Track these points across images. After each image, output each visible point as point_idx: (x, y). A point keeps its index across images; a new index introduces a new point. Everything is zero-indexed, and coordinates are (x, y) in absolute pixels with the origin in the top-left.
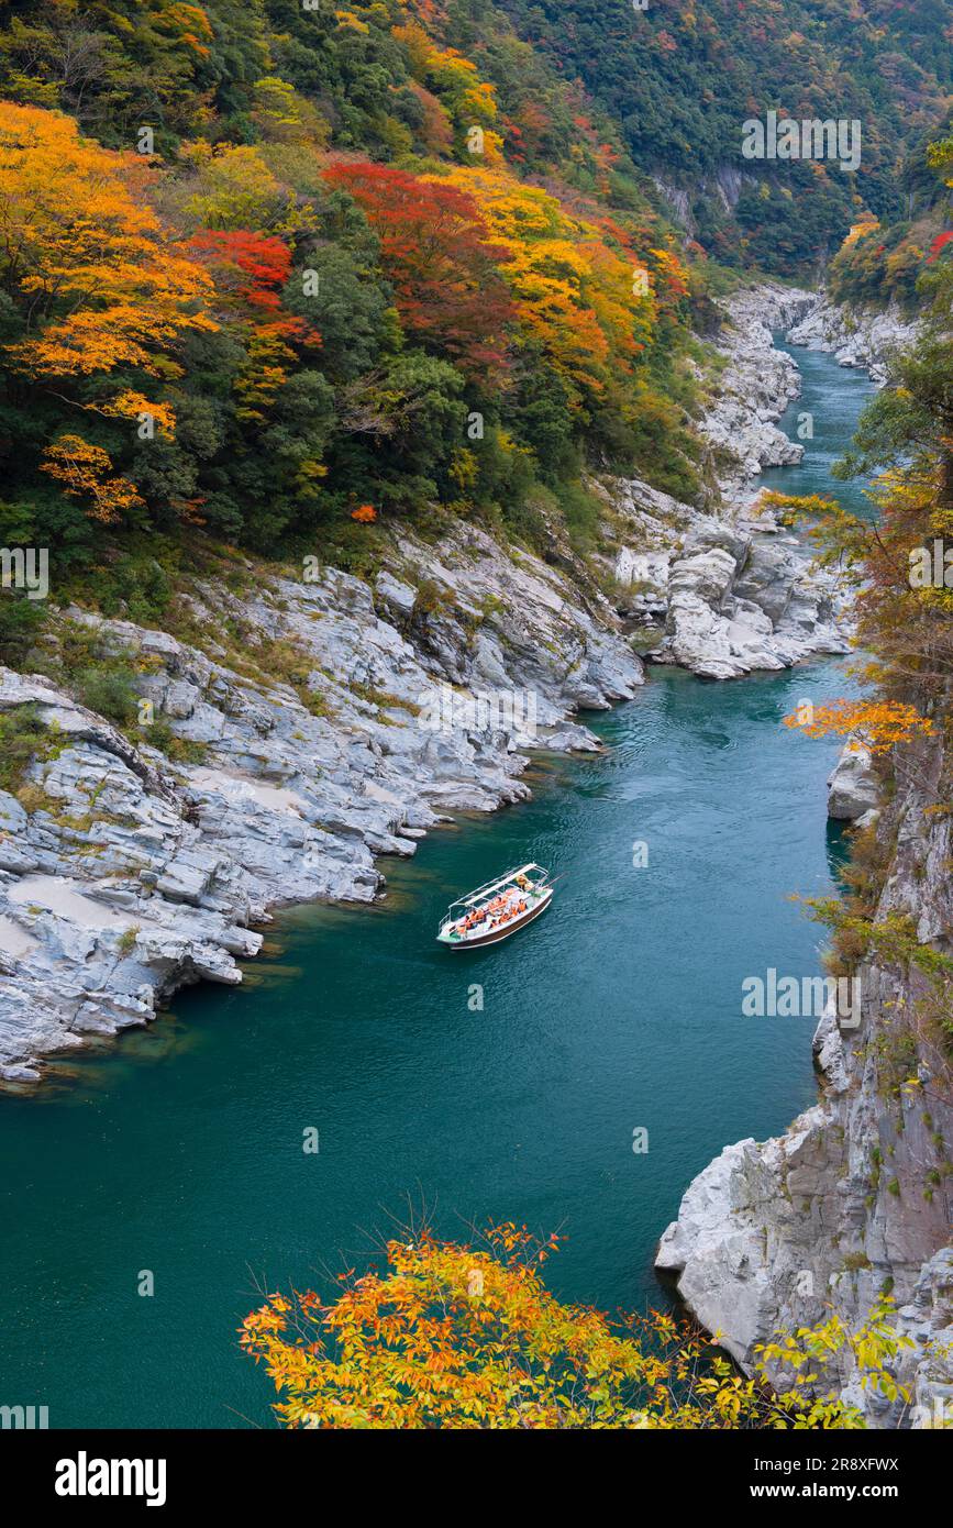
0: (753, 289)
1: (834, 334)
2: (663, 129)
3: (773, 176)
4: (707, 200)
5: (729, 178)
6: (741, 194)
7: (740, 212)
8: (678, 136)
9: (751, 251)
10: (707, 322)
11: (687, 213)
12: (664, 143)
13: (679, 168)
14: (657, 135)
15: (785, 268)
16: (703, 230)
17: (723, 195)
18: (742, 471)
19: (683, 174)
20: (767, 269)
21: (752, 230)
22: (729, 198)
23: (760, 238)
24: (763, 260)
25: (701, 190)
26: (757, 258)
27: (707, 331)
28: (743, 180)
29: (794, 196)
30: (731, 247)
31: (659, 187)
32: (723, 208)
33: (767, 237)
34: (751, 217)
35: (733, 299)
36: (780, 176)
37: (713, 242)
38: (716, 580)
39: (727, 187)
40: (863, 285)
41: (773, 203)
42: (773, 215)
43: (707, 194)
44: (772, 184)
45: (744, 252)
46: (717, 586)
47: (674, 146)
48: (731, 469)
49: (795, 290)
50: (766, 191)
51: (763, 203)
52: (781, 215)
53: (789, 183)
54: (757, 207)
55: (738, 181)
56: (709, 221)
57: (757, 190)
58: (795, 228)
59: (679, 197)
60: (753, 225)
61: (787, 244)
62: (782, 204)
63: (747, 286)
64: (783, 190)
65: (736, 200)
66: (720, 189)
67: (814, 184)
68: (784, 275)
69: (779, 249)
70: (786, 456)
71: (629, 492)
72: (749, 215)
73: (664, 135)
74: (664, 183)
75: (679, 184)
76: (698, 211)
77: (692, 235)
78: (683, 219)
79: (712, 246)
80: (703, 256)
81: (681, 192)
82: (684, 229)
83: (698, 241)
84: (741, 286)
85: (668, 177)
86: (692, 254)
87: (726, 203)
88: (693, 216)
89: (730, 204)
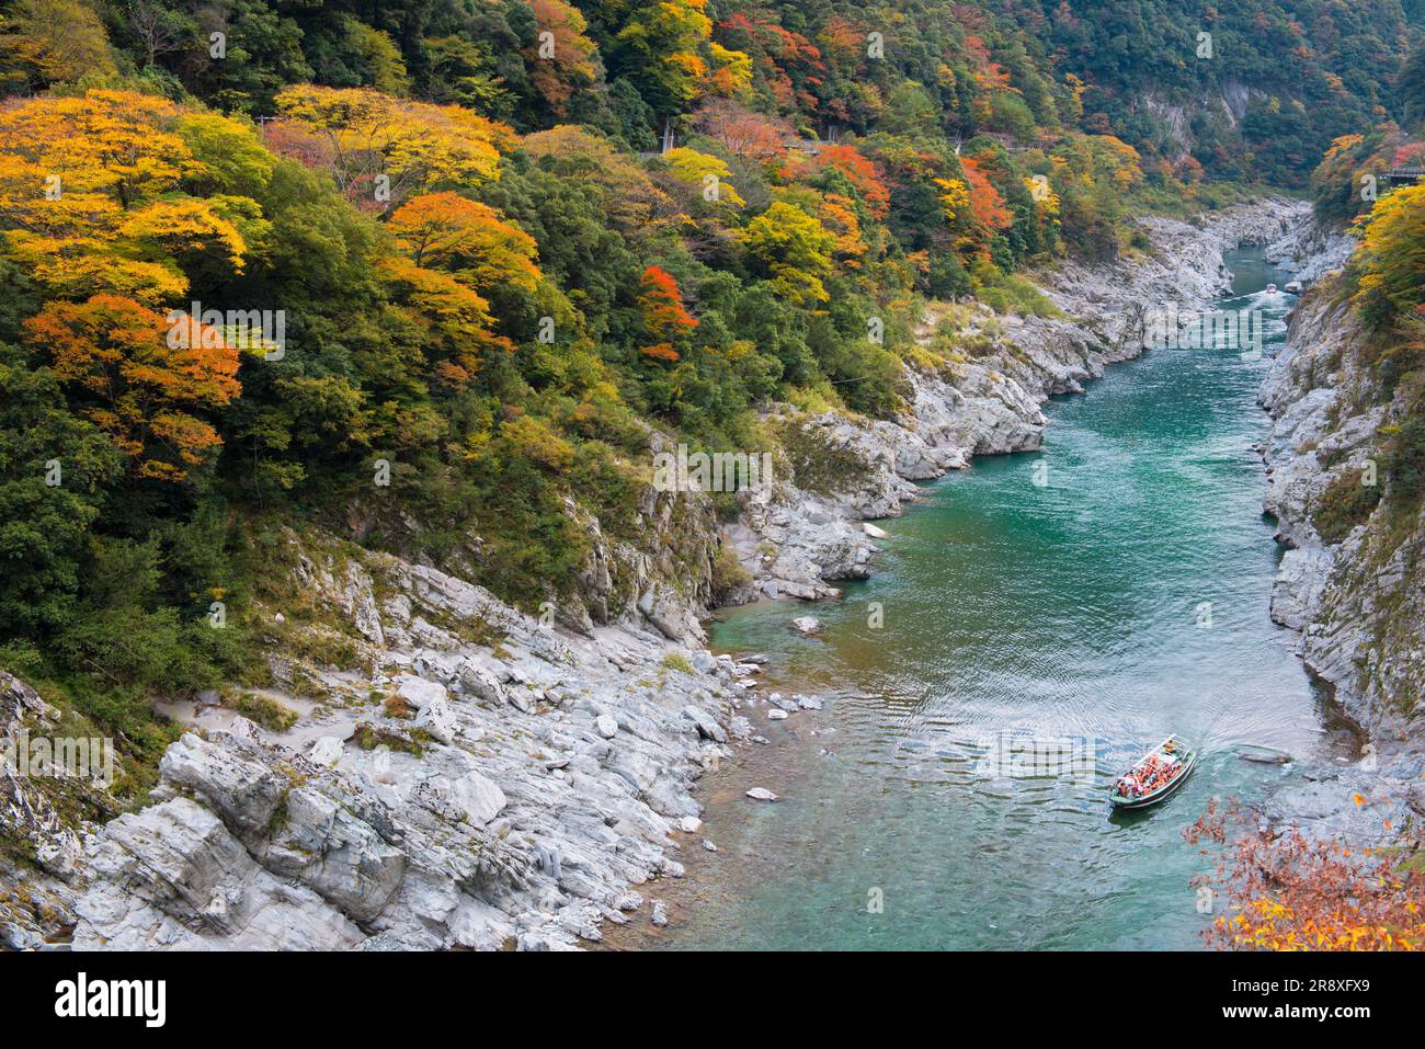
0: (1252, 203)
1: (1303, 253)
2: (1153, 48)
3: (1284, 89)
4: (1209, 116)
5: (1234, 94)
6: (1248, 108)
7: (1246, 126)
8: (1169, 53)
9: (1256, 165)
10: (1099, 250)
11: (1183, 128)
12: (1155, 61)
13: (1174, 85)
14: (1147, 54)
15: (1295, 180)
16: (1202, 145)
17: (1228, 110)
18: (870, 482)
19: (1177, 90)
20: (1273, 182)
21: (1259, 144)
22: (1235, 113)
23: (1268, 151)
24: (1270, 173)
25: (1202, 106)
26: (1263, 171)
27: (1101, 259)
28: (1250, 94)
29: (1307, 108)
30: (1233, 161)
31: (1150, 105)
32: (1228, 122)
33: (1274, 150)
34: (1257, 130)
35: (1226, 214)
36: (1292, 89)
37: (1213, 157)
38: (158, 865)
39: (1233, 104)
40: (1331, 202)
41: (1283, 116)
42: (1283, 129)
43: (1209, 110)
44: (1283, 97)
45: (1248, 166)
46: (162, 878)
47: (1166, 64)
48: (856, 478)
49: (1302, 202)
50: (1275, 104)
51: (1272, 116)
52: (1291, 128)
53: (1302, 96)
54: (1264, 121)
55: (1245, 96)
56: (1211, 135)
57: (1266, 104)
58: (1305, 141)
59: (1173, 114)
60: (1259, 138)
61: (1297, 157)
62: (1293, 116)
63: (1245, 199)
64: (1296, 103)
65: (1242, 114)
66: (1225, 104)
67: (1329, 96)
68: (1292, 187)
69: (1288, 161)
70: (1016, 441)
71: (407, 584)
72: (1255, 128)
73: (1155, 53)
74: (1156, 100)
75: (1173, 101)
76: (1196, 127)
77: (1189, 150)
78: (1178, 135)
79: (1210, 161)
80: (1199, 172)
81: (1176, 109)
82: (1179, 145)
83: (1195, 156)
84: (1238, 200)
85: (1160, 94)
86: (1186, 168)
87: (1231, 117)
88: (1190, 131)
89: (1236, 119)
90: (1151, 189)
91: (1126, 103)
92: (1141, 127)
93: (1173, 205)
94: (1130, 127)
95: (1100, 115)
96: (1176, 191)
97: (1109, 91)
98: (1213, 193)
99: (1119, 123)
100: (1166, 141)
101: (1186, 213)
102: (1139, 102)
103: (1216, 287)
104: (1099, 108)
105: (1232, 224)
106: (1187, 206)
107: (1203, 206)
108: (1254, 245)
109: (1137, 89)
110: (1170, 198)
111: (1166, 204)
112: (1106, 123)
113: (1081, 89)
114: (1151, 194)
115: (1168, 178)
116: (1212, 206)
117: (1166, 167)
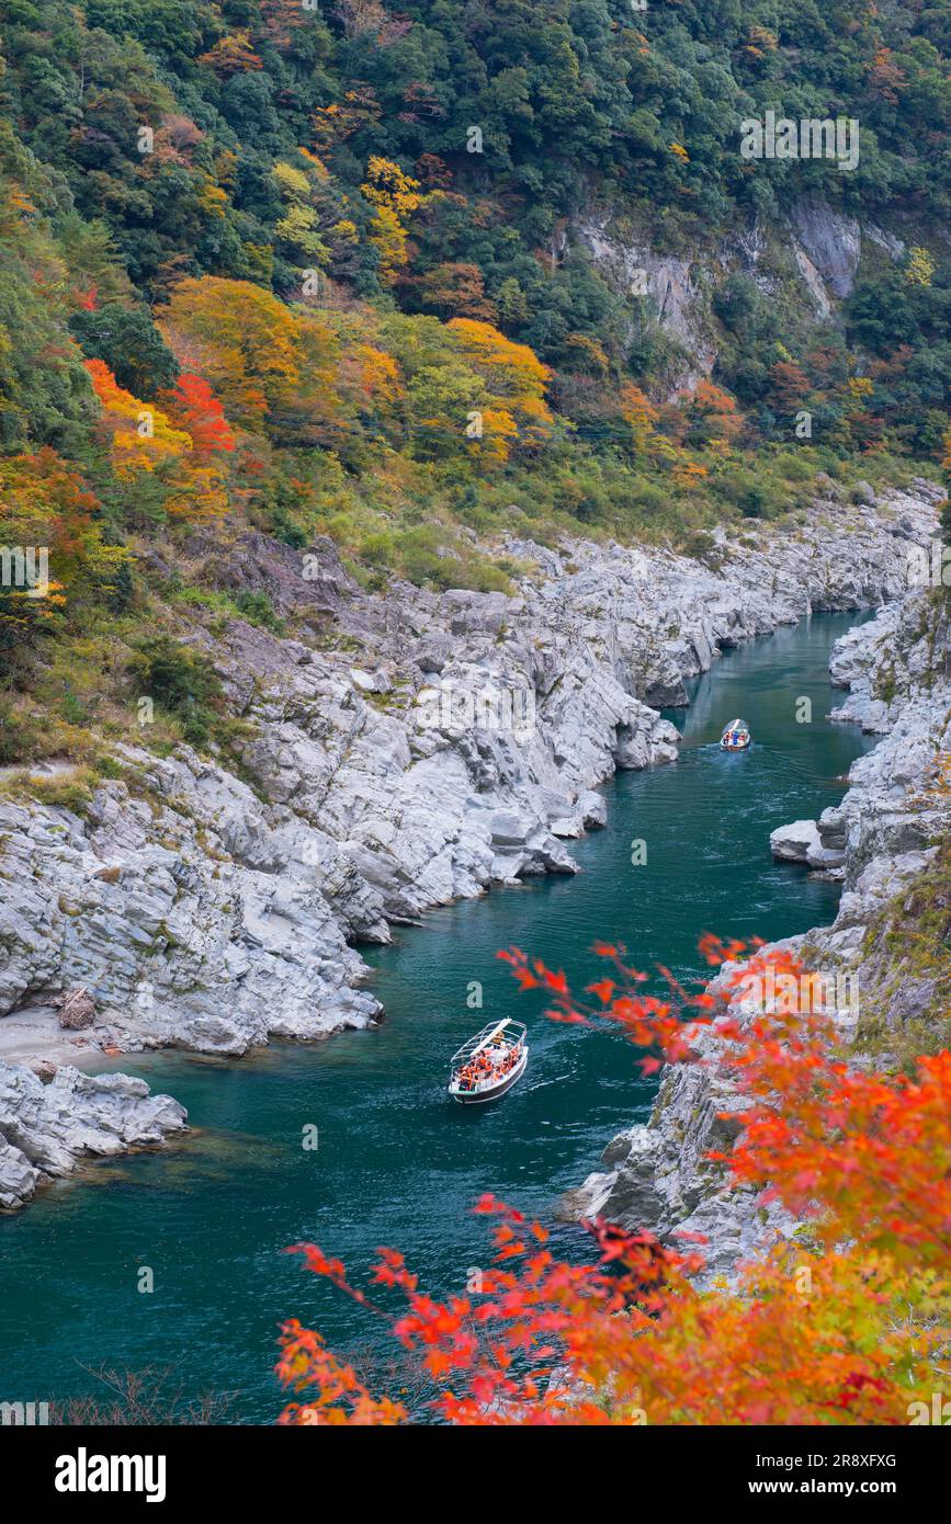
0: (857, 499)
2: (601, 105)
3: (943, 230)
4: (762, 286)
5: (824, 236)
6: (859, 273)
7: (855, 315)
8: (645, 123)
9: (876, 408)
11: (690, 312)
12: (604, 139)
13: (661, 203)
14: (584, 119)
16: (744, 354)
17: (811, 275)
19: (672, 218)
21: (886, 358)
22: (828, 283)
23: (905, 376)
24: (911, 428)
25: (745, 263)
26: (896, 423)
28: (863, 238)
31: (601, 249)
32: (810, 304)
33: (919, 374)
34: (880, 325)
35: (786, 528)
37: (769, 385)
41: (942, 295)
43: (763, 272)
44: (940, 249)
45: (858, 409)
47: (637, 147)
50: (923, 266)
51: (916, 293)
54: (898, 304)
55: (851, 243)
56: (767, 333)
57: (902, 264)
59: (662, 276)
60: (886, 344)
63: (843, 491)
65: (846, 287)
66: (803, 261)
72: (875, 320)
73: (603, 119)
74: (612, 236)
75: (660, 243)
76: (727, 311)
77: (707, 367)
78: (676, 329)
79: (762, 394)
80: (733, 420)
81: (669, 263)
82: (679, 352)
83: (727, 384)
84: (822, 493)
85: (624, 224)
86: (699, 412)
87: (819, 294)
88: (711, 319)
89: (831, 297)
90: (592, 462)
91: (534, 242)
92: (567, 302)
93: (649, 505)
94: (538, 303)
95: (461, 267)
96: (662, 466)
97: (486, 207)
98: (760, 474)
99: (509, 289)
100: (646, 344)
101: (678, 525)
102: (572, 241)
103: (502, 845)
104: (460, 249)
105: (798, 553)
106: (682, 506)
107: (728, 508)
108: (853, 610)
109: (563, 207)
110: (644, 485)
111: (623, 502)
112: (475, 289)
113: (411, 201)
114: (587, 476)
115: (642, 434)
116: (752, 506)
117: (635, 406)
